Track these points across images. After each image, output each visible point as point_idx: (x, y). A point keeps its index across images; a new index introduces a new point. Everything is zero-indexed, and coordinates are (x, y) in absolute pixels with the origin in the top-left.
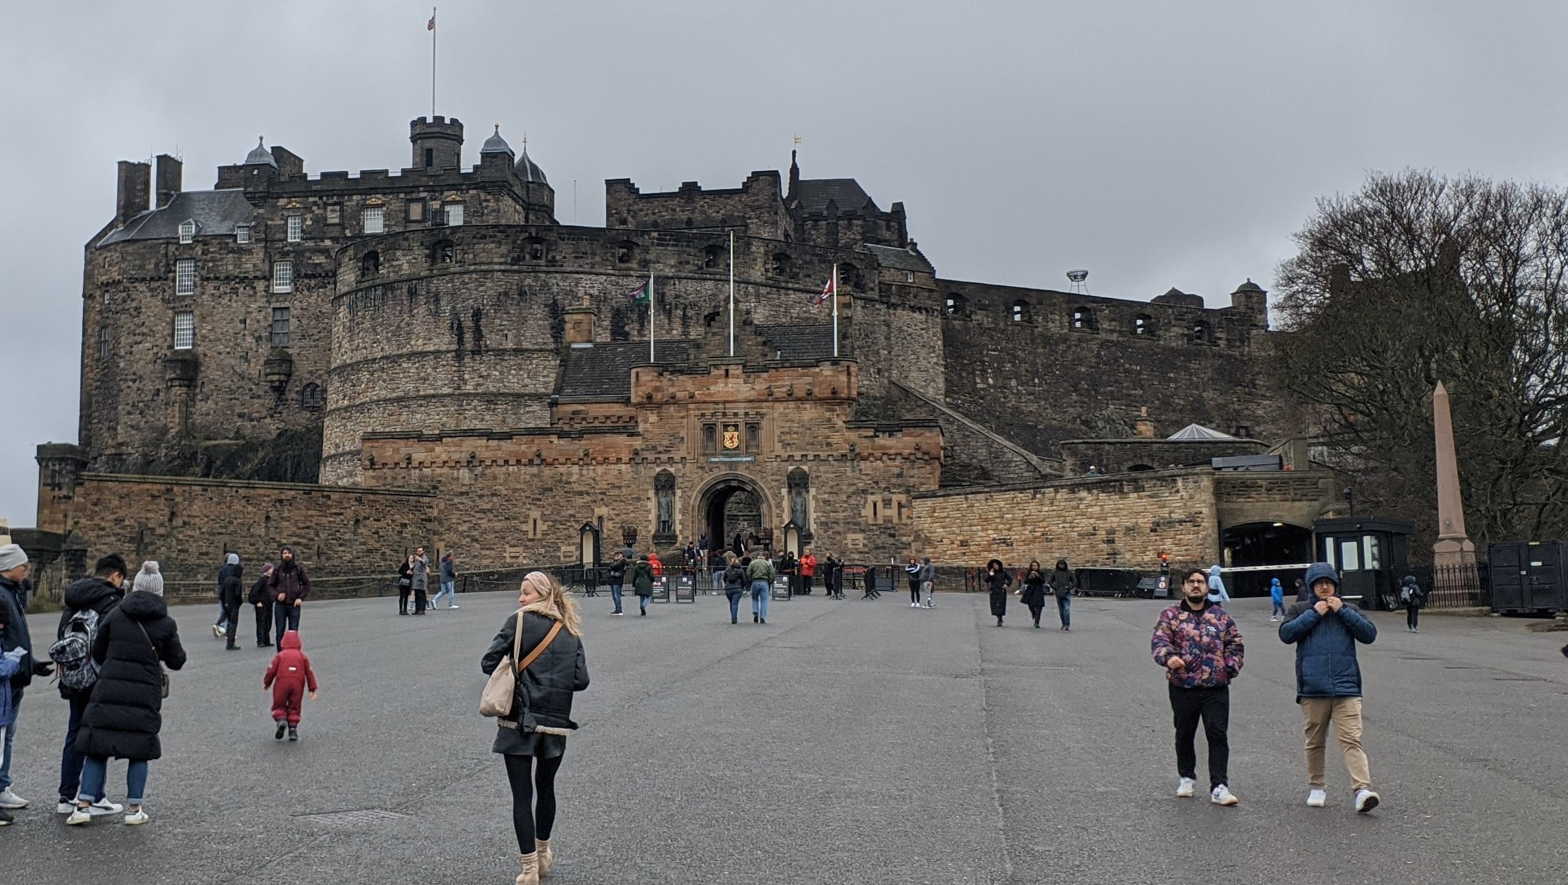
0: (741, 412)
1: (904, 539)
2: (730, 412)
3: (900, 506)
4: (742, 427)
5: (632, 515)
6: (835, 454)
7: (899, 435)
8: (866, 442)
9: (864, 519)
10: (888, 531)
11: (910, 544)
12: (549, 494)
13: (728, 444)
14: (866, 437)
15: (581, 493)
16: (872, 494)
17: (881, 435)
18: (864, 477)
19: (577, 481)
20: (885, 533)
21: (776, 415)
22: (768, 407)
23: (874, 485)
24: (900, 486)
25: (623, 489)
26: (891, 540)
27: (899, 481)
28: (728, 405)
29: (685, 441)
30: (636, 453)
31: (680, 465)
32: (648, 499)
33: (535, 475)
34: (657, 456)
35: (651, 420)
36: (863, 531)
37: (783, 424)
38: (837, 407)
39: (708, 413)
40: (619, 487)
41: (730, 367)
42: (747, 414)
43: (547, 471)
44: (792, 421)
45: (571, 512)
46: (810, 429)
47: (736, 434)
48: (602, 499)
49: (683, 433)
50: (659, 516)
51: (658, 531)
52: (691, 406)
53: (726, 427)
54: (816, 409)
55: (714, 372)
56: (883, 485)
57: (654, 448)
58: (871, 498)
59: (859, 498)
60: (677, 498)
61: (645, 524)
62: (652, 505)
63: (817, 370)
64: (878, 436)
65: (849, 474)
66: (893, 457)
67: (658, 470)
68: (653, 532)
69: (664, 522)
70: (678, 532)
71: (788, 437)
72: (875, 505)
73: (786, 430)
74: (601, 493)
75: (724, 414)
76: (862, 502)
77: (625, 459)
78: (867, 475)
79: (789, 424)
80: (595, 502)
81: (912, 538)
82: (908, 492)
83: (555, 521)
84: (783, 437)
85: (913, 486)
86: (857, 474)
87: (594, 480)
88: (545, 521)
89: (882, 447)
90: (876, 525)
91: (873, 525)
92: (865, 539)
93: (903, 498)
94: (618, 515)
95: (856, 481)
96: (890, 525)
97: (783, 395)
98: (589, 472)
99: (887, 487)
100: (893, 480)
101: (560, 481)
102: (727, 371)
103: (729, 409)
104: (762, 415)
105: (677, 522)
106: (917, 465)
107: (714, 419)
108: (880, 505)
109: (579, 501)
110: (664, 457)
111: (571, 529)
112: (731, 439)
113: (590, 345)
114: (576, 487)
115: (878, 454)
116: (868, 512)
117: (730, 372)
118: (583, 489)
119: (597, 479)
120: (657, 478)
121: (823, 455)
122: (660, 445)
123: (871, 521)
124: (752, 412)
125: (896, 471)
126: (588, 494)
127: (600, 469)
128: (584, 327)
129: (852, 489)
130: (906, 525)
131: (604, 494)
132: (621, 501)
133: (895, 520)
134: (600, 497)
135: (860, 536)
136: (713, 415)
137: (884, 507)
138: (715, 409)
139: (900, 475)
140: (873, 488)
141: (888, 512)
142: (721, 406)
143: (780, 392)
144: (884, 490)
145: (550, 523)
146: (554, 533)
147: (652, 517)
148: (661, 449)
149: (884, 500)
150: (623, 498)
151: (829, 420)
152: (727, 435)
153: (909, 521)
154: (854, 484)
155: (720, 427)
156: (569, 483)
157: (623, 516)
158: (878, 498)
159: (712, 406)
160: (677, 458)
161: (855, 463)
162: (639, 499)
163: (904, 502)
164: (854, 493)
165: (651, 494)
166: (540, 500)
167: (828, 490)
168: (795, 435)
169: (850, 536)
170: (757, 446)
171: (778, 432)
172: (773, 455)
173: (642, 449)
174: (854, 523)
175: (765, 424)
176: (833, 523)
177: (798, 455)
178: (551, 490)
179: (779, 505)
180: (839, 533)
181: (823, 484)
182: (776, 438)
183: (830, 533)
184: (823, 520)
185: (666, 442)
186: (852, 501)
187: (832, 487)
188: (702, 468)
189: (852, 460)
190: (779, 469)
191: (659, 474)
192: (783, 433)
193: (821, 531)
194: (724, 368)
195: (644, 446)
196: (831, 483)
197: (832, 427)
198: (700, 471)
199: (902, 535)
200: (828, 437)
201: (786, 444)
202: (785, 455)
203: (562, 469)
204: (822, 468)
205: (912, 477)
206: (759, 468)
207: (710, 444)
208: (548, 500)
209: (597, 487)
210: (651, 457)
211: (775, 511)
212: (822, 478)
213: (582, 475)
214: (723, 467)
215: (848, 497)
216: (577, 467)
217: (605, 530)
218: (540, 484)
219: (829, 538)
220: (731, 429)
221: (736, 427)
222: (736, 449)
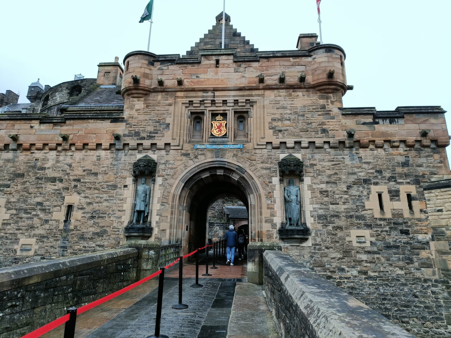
0: (231, 100)
1: (420, 237)
2: (218, 100)
3: (409, 197)
4: (231, 115)
5: (105, 204)
6: (331, 140)
7: (401, 121)
8: (365, 128)
9: (369, 212)
10: (400, 228)
11: (427, 243)
12: (20, 180)
13: (215, 132)
14: (364, 124)
15: (53, 180)
16: (376, 184)
17: (381, 121)
18: (364, 166)
19: (54, 168)
20: (395, 229)
21: (267, 102)
22: (259, 95)
23: (375, 174)
24: (407, 175)
25: (100, 177)
26: (404, 239)
27: (405, 170)
28: (217, 93)
29: (171, 126)
30: (117, 138)
31: (163, 152)
32: (125, 186)
33: (8, 161)
34: (140, 142)
35: (137, 107)
36: (369, 226)
37: (275, 111)
38: (331, 95)
39: (196, 100)
40: (96, 174)
41: (220, 58)
42: (236, 102)
43: (22, 157)
44: (284, 108)
45: (39, 200)
46: (303, 116)
47: (224, 123)
48: (76, 186)
49: (169, 120)
50: (135, 205)
51: (131, 222)
52: (179, 94)
53: (214, 115)
54: (308, 96)
55: (205, 62)
56: (387, 174)
57: (137, 134)
58: (375, 189)
59: (361, 189)
60: (157, 186)
61: (118, 214)
62: (128, 194)
63: (309, 59)
64: (377, 123)
65: (348, 161)
66: (396, 144)
67: (139, 156)
68: (125, 224)
69: (140, 212)
70: (154, 225)
71: (279, 123)
72: (380, 196)
73: (277, 116)
74: (75, 180)
75: (213, 102)
76: (365, 193)
77: (106, 145)
78: (368, 163)
79: (280, 111)
80: (67, 189)
81: (429, 236)
82: (417, 182)
83: (19, 210)
84: (275, 124)
85: (423, 176)
86: (356, 162)
87: (70, 166)
88: (9, 209)
89: (383, 134)
90: (384, 220)
91: (381, 219)
92: (372, 236)
93: (413, 189)
94: (90, 203)
95: (356, 170)
96: (400, 220)
97: (274, 82)
98: (66, 158)
99: (392, 177)
100: (399, 170)
101: (34, 167)
102: (217, 62)
103: (218, 96)
104: (251, 103)
105: (154, 213)
106: (423, 154)
107: (202, 108)
108: (386, 197)
109: (50, 187)
110: (147, 143)
111: (35, 219)
112: (219, 127)
113: (114, 86)
114: (50, 173)
115: (379, 141)
116: (372, 204)
117: (221, 62)
118: (57, 175)
119: (73, 165)
120: (136, 165)
121: (319, 142)
122: (144, 131)
123: (377, 214)
124: (242, 100)
125: (402, 159)
126: (61, 181)
127: (78, 155)
128: (112, 75)
129: (352, 178)
130: (420, 220)
131: (79, 180)
132: (95, 189)
133: (407, 214)
134: (73, 184)
135: (366, 233)
136: (202, 102)
137: (391, 200)
138: (203, 97)
139: (405, 164)
140: (376, 177)
141: (396, 205)
142: (210, 94)
143: (272, 80)
144: (390, 179)
145: (14, 212)
146: (17, 222)
147: (127, 207)
148: (144, 135)
149: (390, 192)
150: (98, 186)
151: (323, 107)
152: (216, 124)
153: (423, 216)
154: (354, 174)
155: (207, 117)
156: (44, 169)
157: (94, 204)
158: (383, 188)
159: (200, 94)
160: (161, 144)
161: (354, 151)
162: (115, 187)
163: (414, 193)
164: (355, 183)
165: (129, 181)
166: (8, 186)
167: (326, 179)
168: (287, 122)
169: (354, 233)
170: (246, 135)
171: (268, 119)
172: (264, 142)
173: (125, 135)
174: (357, 217)
175: (255, 112)
176: (332, 216)
177: (290, 143)
178: (22, 175)
179: (270, 195)
180: (340, 228)
181: (319, 173)
182: (267, 126)
183: (330, 228)
184: (321, 212)
185: (150, 129)
186: (354, 191)
187: (330, 176)
188: (187, 155)
189: (351, 147)
190: (269, 157)
191: (140, 160)
192: (274, 120)
193: (319, 226)
194: (214, 58)
195: (127, 132)
196: (329, 172)
197: (327, 113)
198: (184, 158)
199: (417, 232)
200: (323, 124)
201: (277, 131)
202: (276, 142)
203: (38, 155)
204: (317, 156)
205: (420, 166)
206: (247, 155)
207: (197, 134)
208: (17, 186)
209: (72, 173)
210: (133, 142)
211: (265, 201)
212: (318, 167)
213: (58, 162)
214: (209, 154)
215: (349, 187)
216: (54, 153)
217: (73, 221)
218: (12, 169)
219: (329, 233)
220: (219, 118)
221: (224, 115)
222: (225, 136)
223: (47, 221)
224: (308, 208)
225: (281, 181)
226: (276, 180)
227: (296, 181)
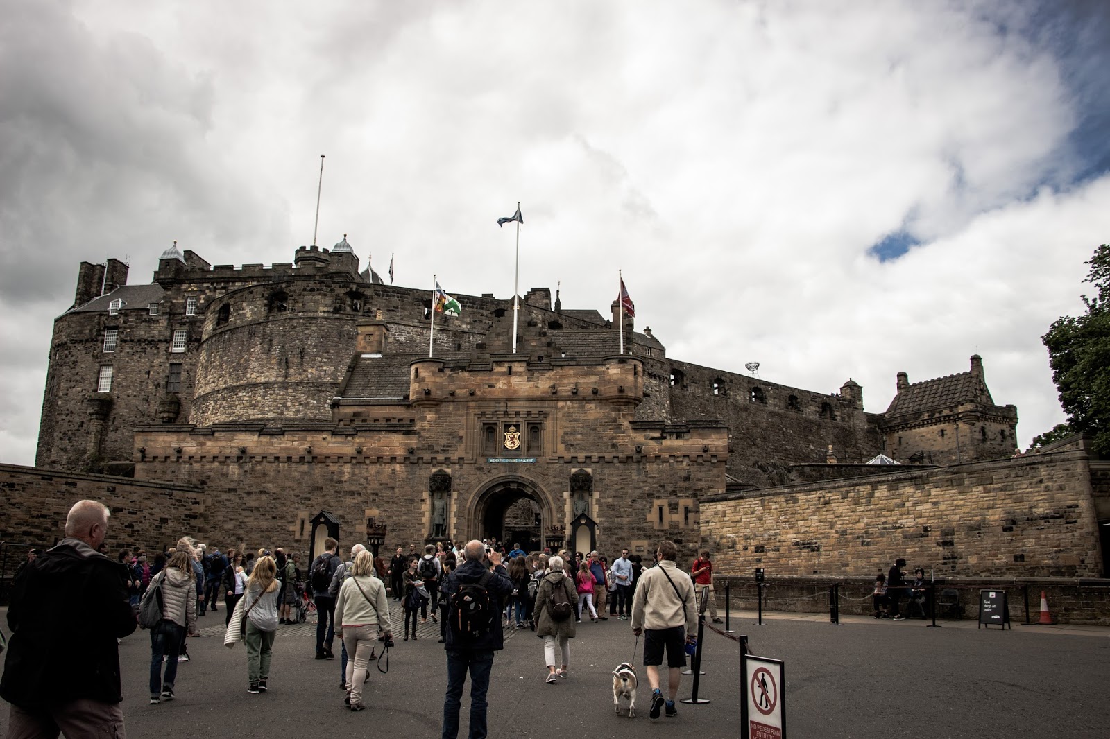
0: (523, 411)
2: (512, 411)
3: (686, 509)
4: (523, 427)
5: (404, 517)
6: (620, 455)
7: (688, 436)
8: (653, 443)
9: (649, 524)
10: (675, 538)
12: (319, 493)
13: (508, 445)
14: (653, 438)
15: (352, 493)
16: (658, 498)
17: (668, 437)
18: (650, 480)
19: (350, 481)
21: (560, 415)
22: (551, 407)
23: (659, 488)
24: (687, 489)
25: (396, 490)
27: (687, 484)
28: (510, 404)
29: (464, 440)
30: (411, 451)
31: (457, 467)
32: (422, 500)
33: (304, 473)
34: (433, 455)
35: (429, 417)
36: (648, 537)
37: (567, 424)
38: (623, 408)
39: (488, 411)
40: (393, 488)
41: (512, 365)
42: (529, 413)
43: (318, 470)
44: (577, 421)
45: (340, 513)
46: (595, 429)
47: (517, 434)
48: (374, 500)
49: (462, 433)
50: (432, 520)
51: (430, 535)
52: (471, 404)
53: (507, 427)
54: (601, 409)
55: (497, 369)
56: (669, 489)
57: (431, 447)
58: (657, 502)
59: (644, 502)
61: (417, 526)
63: (603, 368)
64: (665, 438)
65: (635, 477)
66: (681, 459)
67: (434, 470)
68: (425, 536)
69: (438, 526)
71: (571, 437)
72: (661, 509)
73: (569, 430)
74: (373, 494)
75: (506, 413)
76: (648, 507)
77: (400, 459)
78: (653, 477)
79: (573, 424)
80: (366, 502)
81: (698, 544)
82: (695, 496)
84: (567, 438)
85: (701, 490)
86: (643, 477)
87: (366, 479)
89: (669, 449)
90: (662, 531)
91: (659, 530)
92: (650, 545)
93: (690, 502)
94: (390, 517)
95: (642, 485)
96: (676, 531)
97: (566, 394)
98: (361, 472)
99: (674, 491)
100: (681, 484)
101: (331, 480)
102: (510, 368)
103: (511, 407)
104: (545, 415)
105: (452, 526)
106: (704, 469)
107: (495, 419)
108: (666, 510)
109: (350, 501)
110: (441, 457)
112: (512, 439)
113: (379, 356)
114: (347, 487)
115: (665, 455)
116: (653, 517)
117: (513, 369)
118: (354, 488)
119: (370, 478)
120: (432, 479)
121: (608, 456)
122: (437, 444)
123: (656, 527)
124: (535, 411)
125: (683, 474)
126: (359, 494)
127: (373, 469)
128: (375, 338)
129: (637, 492)
130: (692, 530)
131: (376, 494)
132: (393, 502)
133: (682, 525)
134: (372, 497)
135: (646, 542)
136: (494, 413)
137: (670, 512)
138: (495, 407)
139: (687, 479)
140: (659, 491)
141: (674, 517)
142: (502, 404)
143: (565, 389)
144: (671, 493)
147: (426, 519)
148: (438, 448)
149: (670, 505)
150: (395, 499)
151: (615, 421)
152: (508, 435)
153: (696, 527)
154: (640, 488)
155: (501, 427)
156: (341, 482)
157: (395, 518)
158: (664, 502)
159: (492, 404)
160: (454, 457)
161: (641, 466)
162: (412, 501)
163: (691, 506)
164: (639, 497)
165: (426, 495)
167: (613, 493)
168: (579, 436)
169: (635, 542)
170: (539, 447)
171: (561, 433)
172: (556, 456)
173: (418, 449)
174: (639, 529)
175: (548, 424)
176: (616, 528)
177: (581, 457)
178: (321, 488)
179: (560, 509)
180: (623, 539)
181: (608, 487)
182: (559, 439)
183: (613, 539)
185: (444, 442)
186: (638, 505)
187: (617, 490)
188: (480, 469)
189: (638, 462)
190: (561, 471)
191: (434, 474)
192: (566, 433)
194: (506, 365)
195: (419, 445)
196: (616, 487)
197: (618, 428)
198: (478, 472)
199: (688, 541)
200: (613, 438)
201: (569, 445)
202: (568, 456)
203: (334, 467)
204: (607, 471)
205: (700, 480)
206: (540, 470)
207: (490, 444)
209: (369, 487)
210: (427, 456)
212: (607, 481)
213: (354, 475)
214: (503, 468)
215: (634, 501)
216: (349, 466)
218: (310, 482)
220: (512, 429)
221: (517, 427)
222: (517, 450)
226: (566, 494)
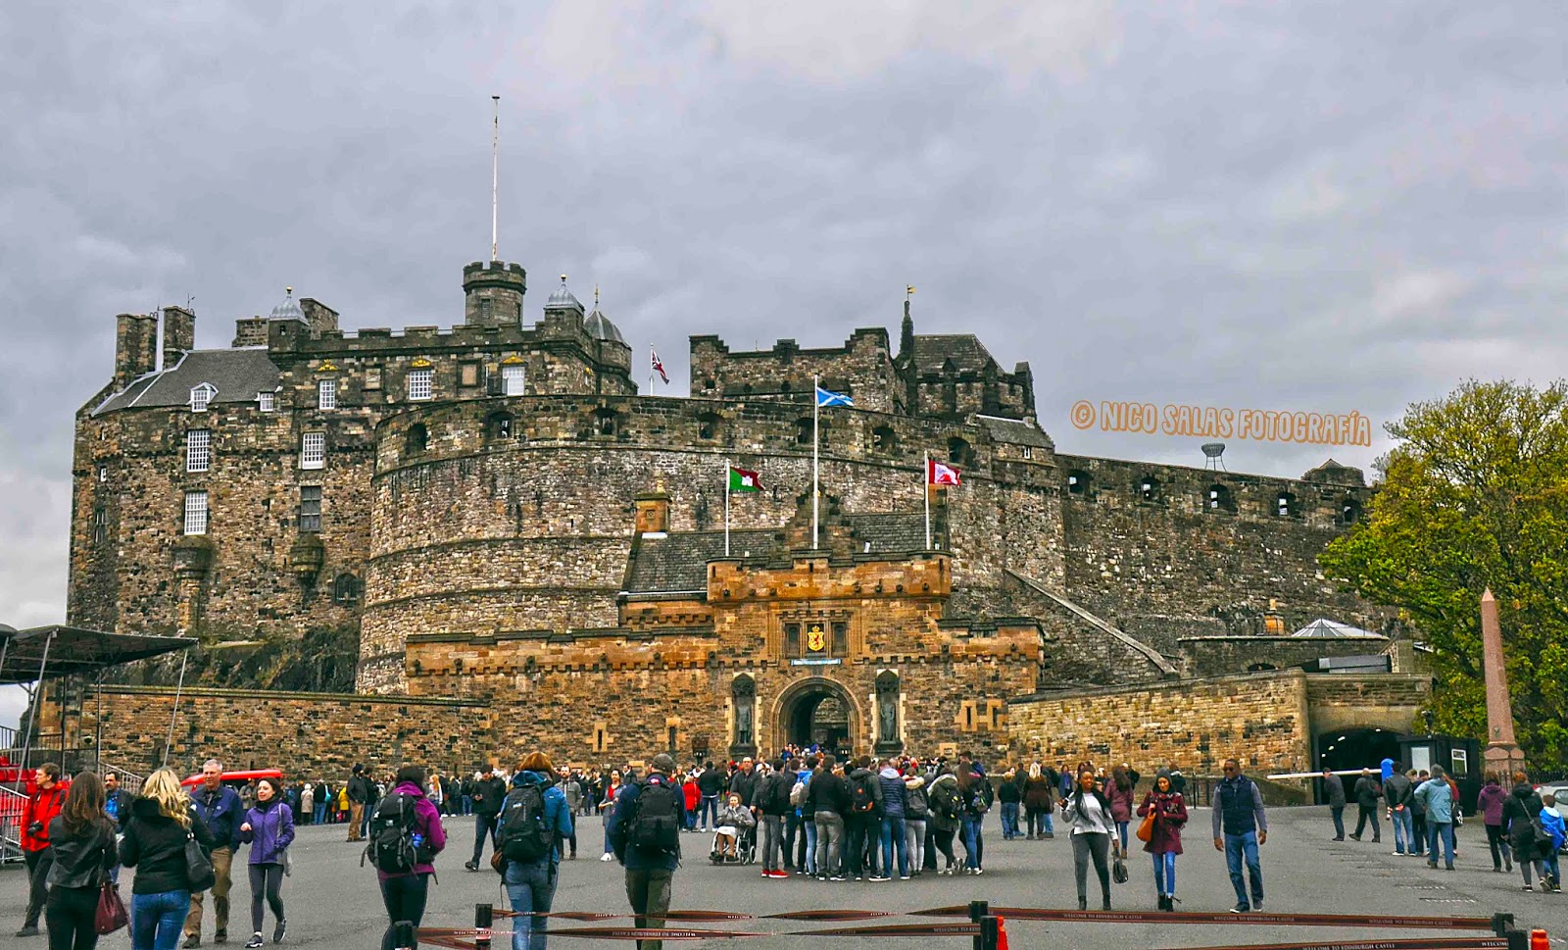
0: (826, 610)
1: (1000, 747)
2: (815, 610)
3: (995, 711)
4: (827, 626)
5: (707, 725)
6: (927, 655)
7: (995, 635)
8: (960, 642)
9: (957, 726)
10: (983, 739)
11: (1005, 753)
12: (616, 702)
13: (812, 646)
14: (960, 637)
15: (651, 702)
16: (966, 699)
17: (975, 635)
18: (957, 681)
19: (648, 688)
20: (978, 741)
21: (864, 614)
22: (855, 605)
23: (966, 689)
24: (995, 689)
25: (698, 697)
26: (986, 749)
27: (995, 684)
28: (812, 603)
29: (766, 642)
30: (712, 655)
31: (760, 670)
32: (726, 707)
33: (598, 682)
34: (735, 659)
35: (728, 619)
36: (956, 739)
37: (872, 623)
38: (929, 605)
39: (790, 611)
40: (694, 694)
41: (814, 562)
42: (832, 612)
43: (614, 678)
44: (882, 620)
45: (640, 722)
46: (900, 628)
47: (821, 634)
48: (675, 708)
49: (763, 635)
50: (736, 727)
51: (735, 741)
52: (772, 604)
53: (810, 627)
54: (906, 606)
55: (798, 566)
56: (977, 689)
57: (732, 650)
58: (964, 704)
59: (952, 704)
60: (757, 707)
61: (721, 734)
62: (729, 714)
63: (908, 564)
64: (972, 636)
65: (942, 677)
66: (988, 658)
67: (736, 674)
68: (730, 744)
69: (742, 732)
70: (757, 744)
71: (876, 637)
72: (969, 709)
73: (875, 629)
74: (673, 701)
75: (809, 613)
76: (955, 708)
77: (700, 663)
78: (960, 678)
79: (878, 624)
80: (667, 710)
81: (1006, 747)
82: (1003, 696)
83: (623, 732)
84: (872, 638)
85: (1009, 690)
86: (950, 677)
87: (666, 686)
88: (612, 733)
89: (977, 648)
90: (971, 732)
91: (967, 732)
92: (958, 748)
93: (998, 703)
94: (692, 725)
95: (949, 685)
96: (985, 733)
97: (870, 591)
98: (660, 679)
99: (981, 692)
100: (989, 684)
101: (629, 688)
102: (811, 565)
103: (813, 607)
104: (850, 614)
105: (757, 732)
106: (1012, 668)
107: (797, 618)
108: (974, 711)
109: (650, 710)
110: (743, 661)
111: (640, 742)
112: (816, 639)
113: (663, 536)
114: (646, 695)
115: (973, 654)
116: (961, 719)
117: (815, 567)
118: (653, 696)
119: (669, 685)
120: (735, 683)
121: (914, 657)
122: (739, 647)
123: (964, 729)
124: (838, 610)
125: (991, 673)
126: (659, 702)
127: (673, 675)
129: (945, 694)
130: (1001, 732)
131: (677, 702)
132: (695, 710)
133: (991, 728)
134: (672, 705)
135: (953, 745)
136: (796, 613)
137: (979, 714)
138: (798, 607)
139: (995, 678)
140: (967, 692)
141: (983, 719)
142: (805, 603)
143: (869, 587)
144: (979, 694)
145: (617, 735)
146: (622, 746)
147: (729, 726)
148: (740, 651)
149: (978, 706)
150: (697, 707)
151: (920, 619)
152: (812, 635)
153: (1004, 728)
154: (947, 689)
155: (804, 627)
156: (639, 690)
157: (697, 726)
158: (972, 703)
159: (794, 604)
160: (757, 660)
161: (948, 666)
162: (715, 707)
163: (999, 707)
164: (946, 698)
165: (728, 701)
166: (606, 709)
167: (920, 695)
168: (884, 636)
169: (943, 745)
170: (844, 648)
171: (865, 633)
172: (861, 657)
173: (719, 652)
174: (947, 731)
175: (852, 623)
176: (924, 731)
177: (887, 658)
178: (618, 698)
179: (867, 712)
180: (931, 742)
181: (915, 688)
182: (864, 639)
183: (921, 742)
184: (914, 727)
185: (744, 644)
186: (945, 707)
187: (924, 692)
188: (784, 672)
189: (946, 662)
190: (867, 673)
191: (736, 678)
192: (871, 633)
193: (912, 741)
194: (807, 562)
195: (720, 649)
196: (923, 688)
197: (924, 627)
198: (782, 676)
199: (997, 743)
200: (920, 637)
201: (874, 646)
202: (873, 657)
203: (630, 675)
204: (913, 672)
205: (1008, 680)
206: (845, 671)
207: (793, 645)
208: (614, 709)
209: (669, 694)
210: (728, 660)
211: (863, 719)
212: (914, 682)
213: (652, 682)
214: (807, 671)
215: (941, 703)
216: (646, 672)
217: (678, 742)
218: (606, 691)
219: (920, 747)
220: (816, 629)
221: (821, 626)
222: (821, 651)
223: (652, 744)
224: (903, 723)
225: (878, 698)
226: (873, 697)
227: (893, 696)
